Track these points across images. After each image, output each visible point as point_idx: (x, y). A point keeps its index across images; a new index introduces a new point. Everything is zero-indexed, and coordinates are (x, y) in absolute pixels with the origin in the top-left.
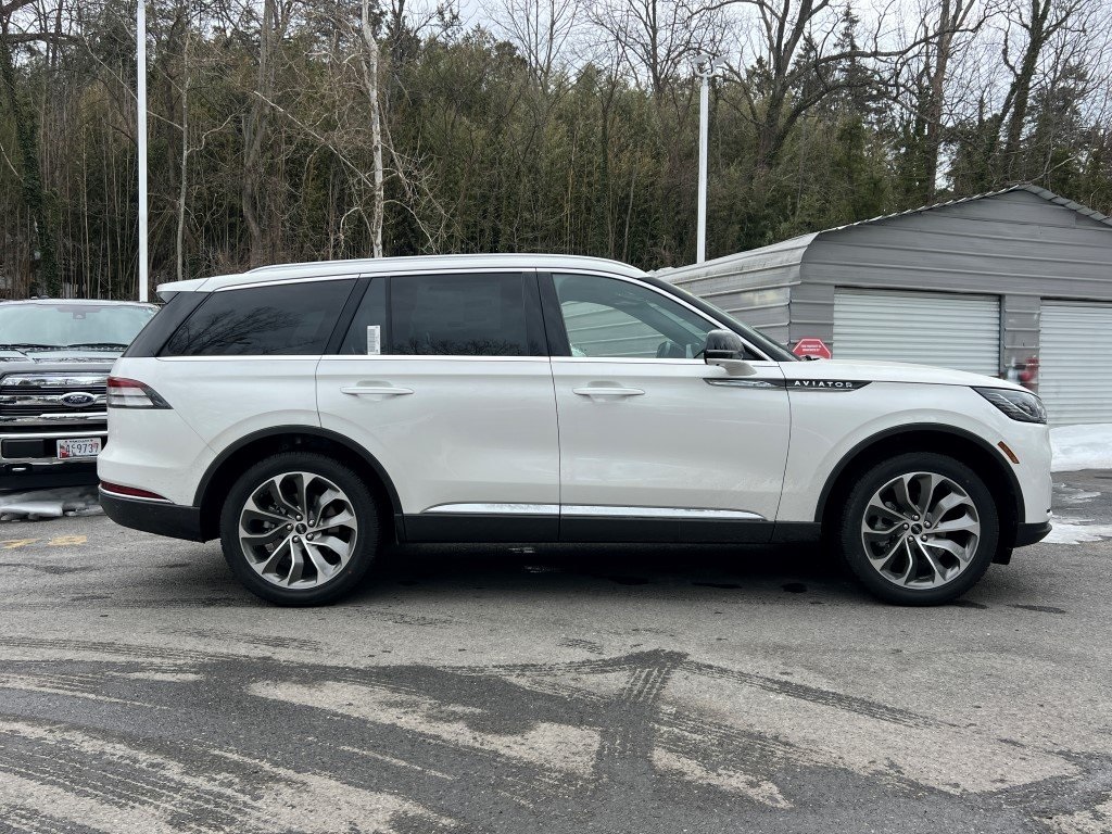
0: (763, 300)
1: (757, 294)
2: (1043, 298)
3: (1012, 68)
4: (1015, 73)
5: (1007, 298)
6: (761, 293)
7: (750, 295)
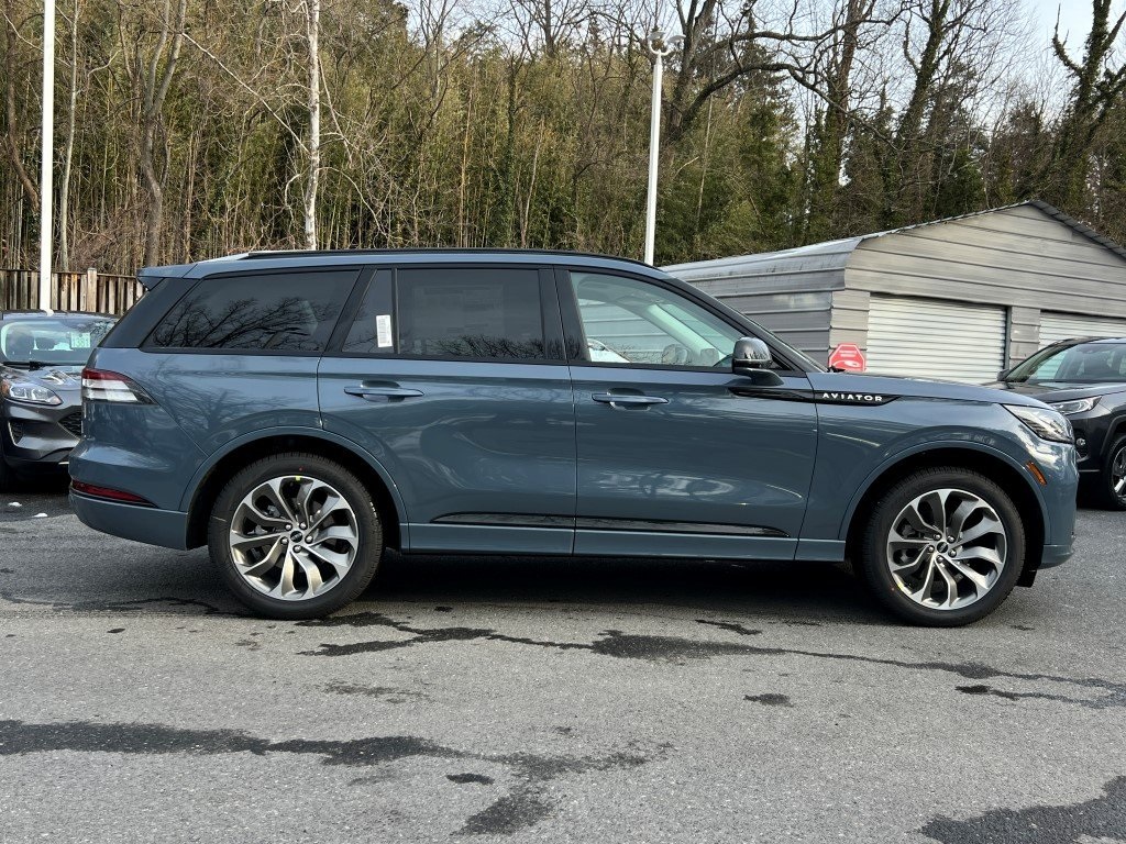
0: (798, 303)
1: (793, 297)
2: (1044, 311)
3: (912, 62)
4: (915, 66)
5: (1013, 309)
6: (797, 297)
7: (786, 297)
